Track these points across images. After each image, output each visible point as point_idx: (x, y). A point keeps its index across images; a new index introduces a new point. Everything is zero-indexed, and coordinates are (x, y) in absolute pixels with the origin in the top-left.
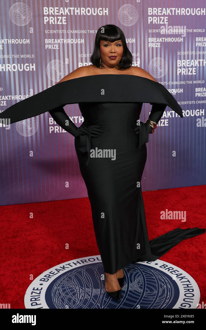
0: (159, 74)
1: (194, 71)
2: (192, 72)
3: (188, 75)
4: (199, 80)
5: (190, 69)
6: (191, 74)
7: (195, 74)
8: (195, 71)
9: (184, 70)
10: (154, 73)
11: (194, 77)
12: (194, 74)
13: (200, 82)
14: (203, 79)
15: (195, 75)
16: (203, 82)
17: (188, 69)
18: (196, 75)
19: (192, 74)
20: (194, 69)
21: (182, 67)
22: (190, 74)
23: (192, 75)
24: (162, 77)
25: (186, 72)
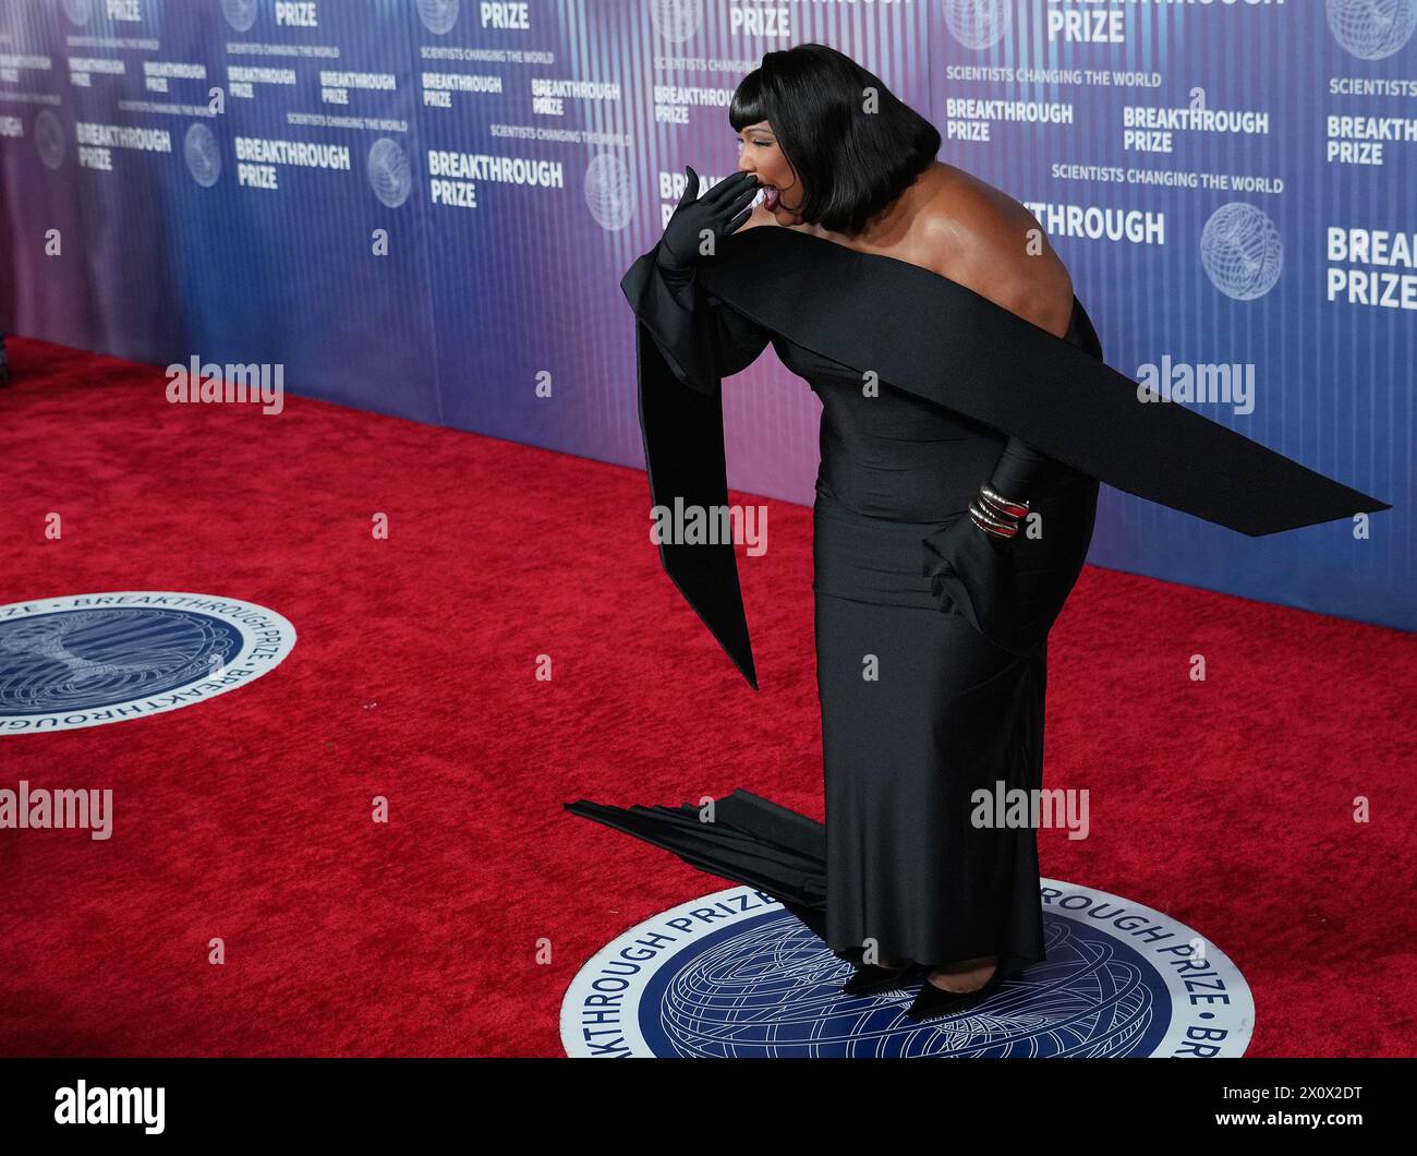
0: (980, 34)
1: (1115, 26)
2: (1106, 30)
3: (1091, 44)
4: (1139, 68)
5: (1100, 15)
6: (1104, 39)
7: (1120, 39)
8: (1119, 26)
9: (1074, 20)
10: (963, 25)
11: (1115, 56)
12: (1117, 39)
13: (1140, 79)
14: (1155, 68)
15: (1120, 44)
16: (1157, 80)
17: (1091, 14)
18: (1122, 46)
19: (1109, 39)
20: (1116, 14)
21: (1065, 6)
22: (1099, 38)
23: (1107, 45)
24: (991, 44)
25: (1082, 30)
